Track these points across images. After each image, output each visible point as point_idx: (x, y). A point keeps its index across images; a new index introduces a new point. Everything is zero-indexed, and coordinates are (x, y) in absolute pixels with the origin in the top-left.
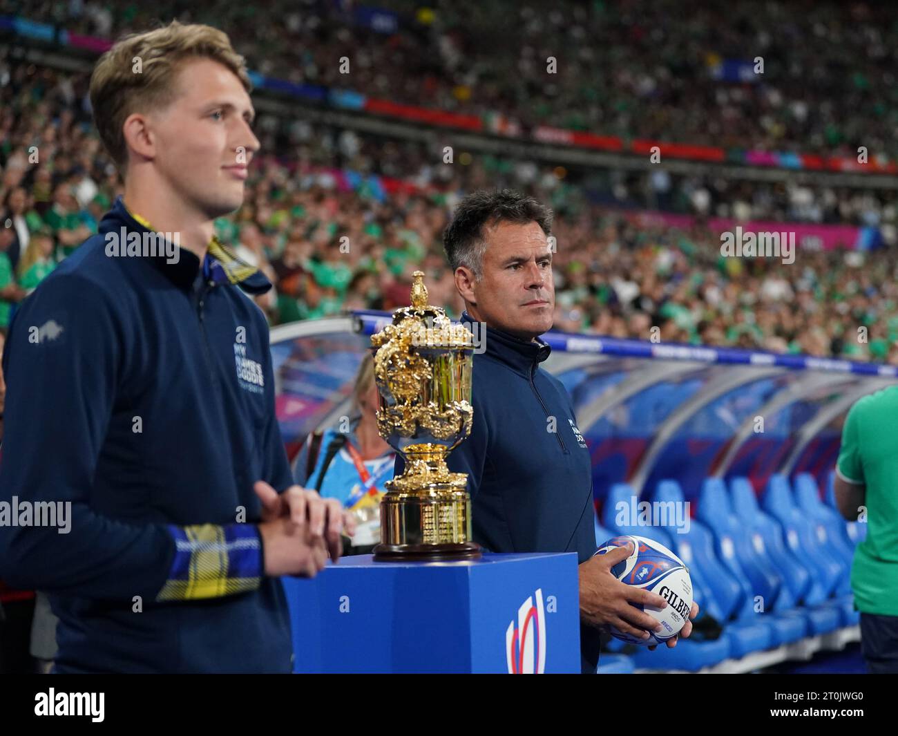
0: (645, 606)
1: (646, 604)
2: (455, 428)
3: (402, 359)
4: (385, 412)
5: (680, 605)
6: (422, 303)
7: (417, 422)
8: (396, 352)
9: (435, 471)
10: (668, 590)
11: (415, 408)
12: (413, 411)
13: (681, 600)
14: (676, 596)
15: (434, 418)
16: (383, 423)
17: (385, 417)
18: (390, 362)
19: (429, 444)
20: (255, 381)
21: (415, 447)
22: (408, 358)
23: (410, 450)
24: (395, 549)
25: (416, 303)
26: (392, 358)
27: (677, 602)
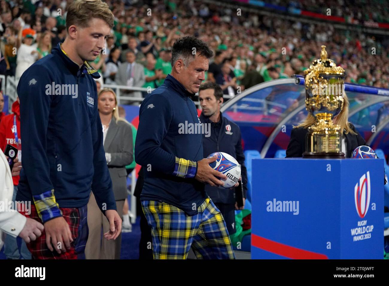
0: (221, 179)
1: (221, 178)
2: (336, 107)
3: (316, 79)
4: (309, 100)
5: (234, 179)
6: (325, 58)
7: (321, 104)
8: (314, 77)
9: (328, 124)
10: (230, 174)
11: (321, 99)
12: (320, 100)
13: (235, 177)
14: (233, 176)
15: (329, 103)
16: (308, 105)
17: (309, 102)
18: (311, 80)
19: (326, 113)
20: (91, 104)
21: (320, 114)
22: (319, 79)
23: (318, 115)
24: (311, 153)
25: (322, 58)
26: (312, 79)
27: (233, 178)
